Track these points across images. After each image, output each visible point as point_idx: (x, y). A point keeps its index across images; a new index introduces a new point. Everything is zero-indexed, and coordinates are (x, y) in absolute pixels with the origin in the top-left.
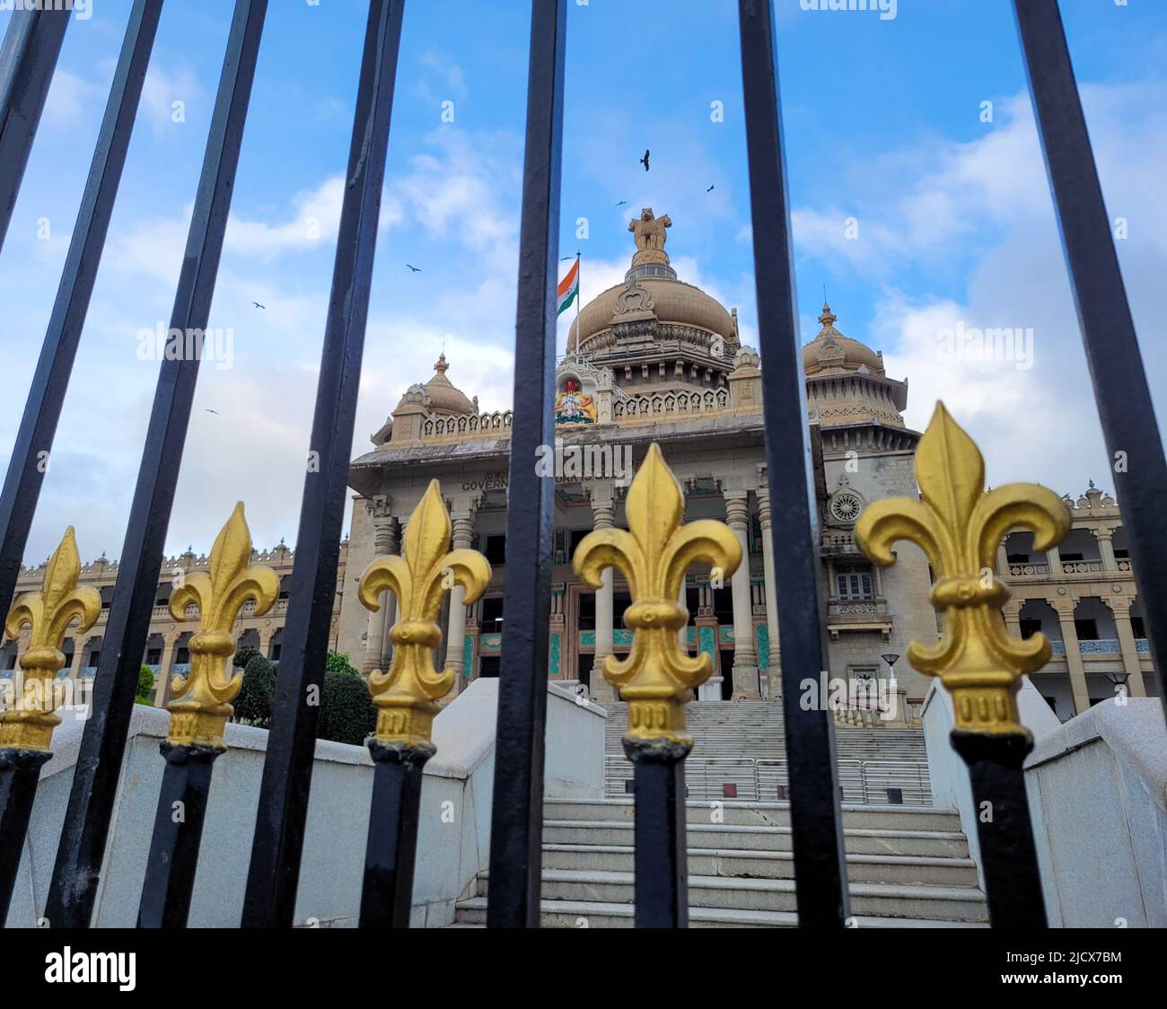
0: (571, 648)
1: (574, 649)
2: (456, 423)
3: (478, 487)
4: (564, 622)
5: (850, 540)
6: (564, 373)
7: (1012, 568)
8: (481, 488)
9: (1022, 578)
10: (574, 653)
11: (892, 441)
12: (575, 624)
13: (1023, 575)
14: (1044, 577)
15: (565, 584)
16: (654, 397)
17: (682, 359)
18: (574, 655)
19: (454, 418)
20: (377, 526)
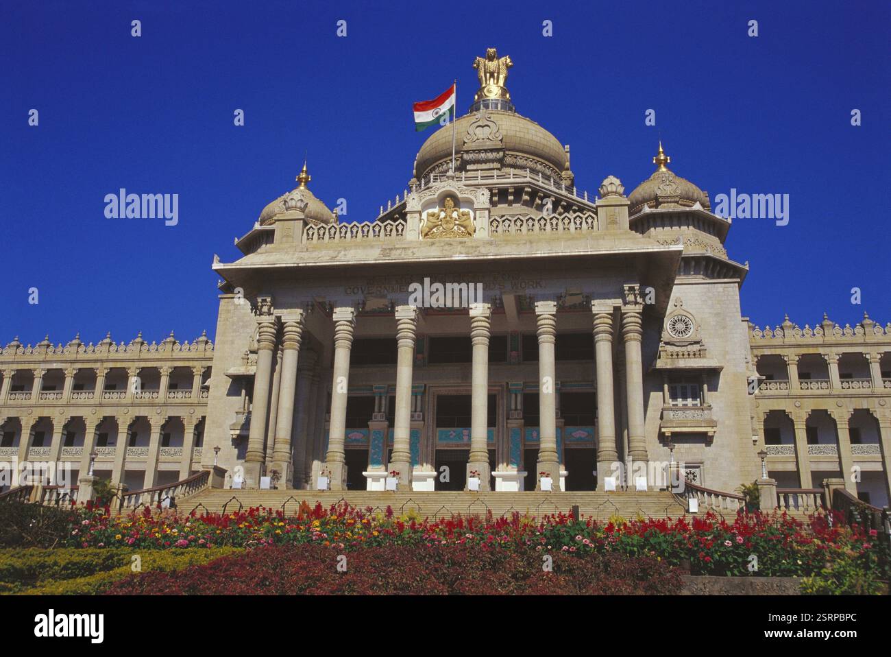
0: (430, 443)
1: (433, 444)
2: (316, 231)
3: (360, 292)
4: (424, 420)
5: (683, 355)
6: (444, 189)
7: (801, 383)
8: (363, 292)
9: (809, 392)
10: (432, 448)
11: (719, 271)
12: (433, 423)
13: (810, 390)
14: (827, 392)
15: (425, 386)
16: (504, 219)
17: (530, 187)
18: (432, 451)
19: (313, 226)
20: (260, 324)
